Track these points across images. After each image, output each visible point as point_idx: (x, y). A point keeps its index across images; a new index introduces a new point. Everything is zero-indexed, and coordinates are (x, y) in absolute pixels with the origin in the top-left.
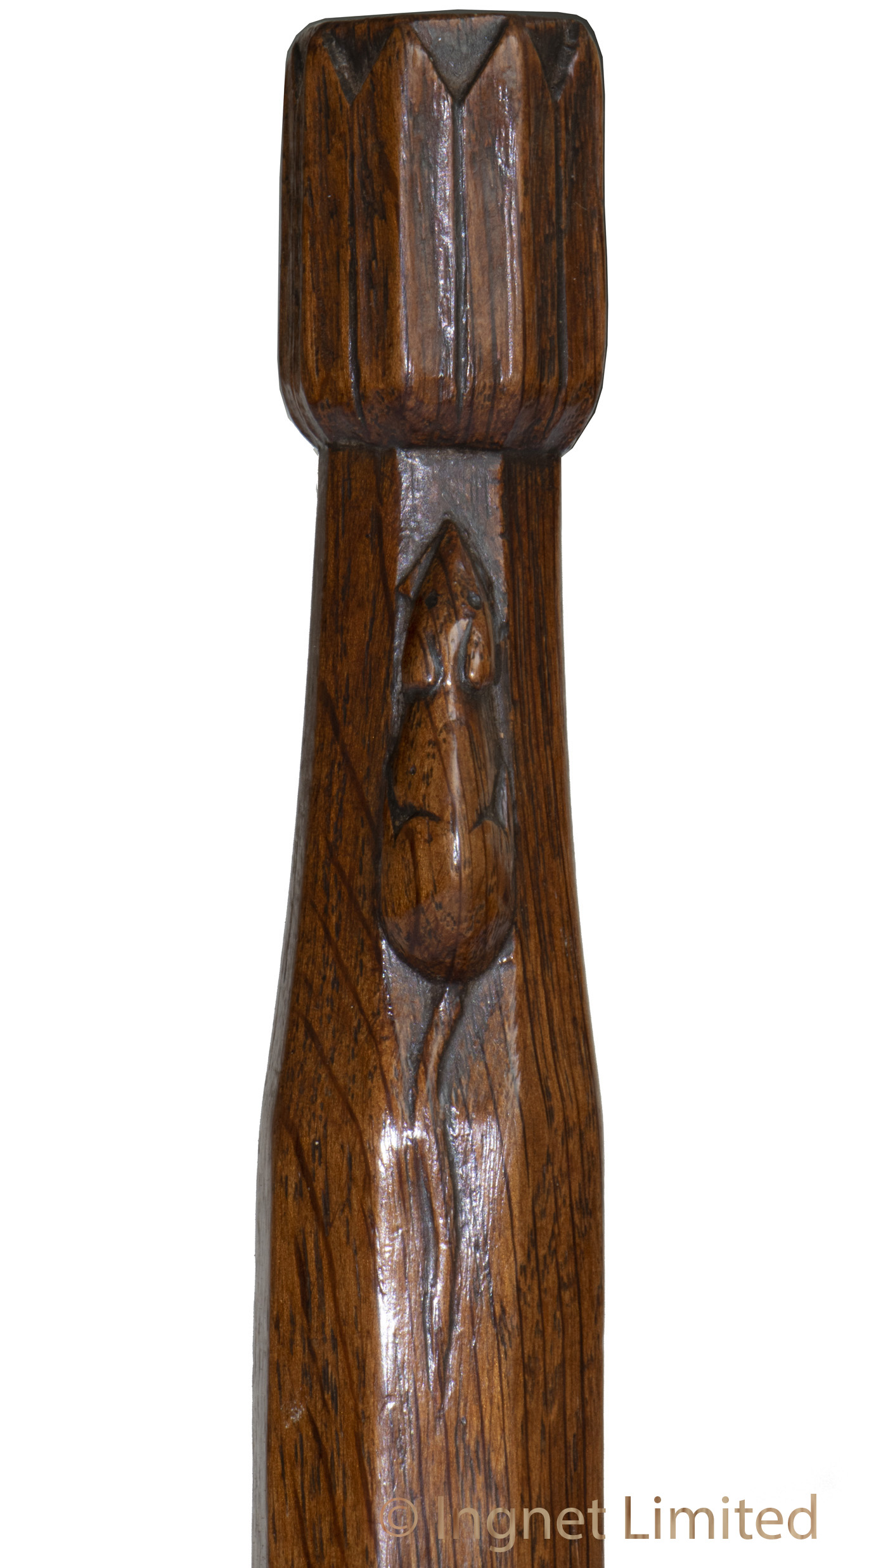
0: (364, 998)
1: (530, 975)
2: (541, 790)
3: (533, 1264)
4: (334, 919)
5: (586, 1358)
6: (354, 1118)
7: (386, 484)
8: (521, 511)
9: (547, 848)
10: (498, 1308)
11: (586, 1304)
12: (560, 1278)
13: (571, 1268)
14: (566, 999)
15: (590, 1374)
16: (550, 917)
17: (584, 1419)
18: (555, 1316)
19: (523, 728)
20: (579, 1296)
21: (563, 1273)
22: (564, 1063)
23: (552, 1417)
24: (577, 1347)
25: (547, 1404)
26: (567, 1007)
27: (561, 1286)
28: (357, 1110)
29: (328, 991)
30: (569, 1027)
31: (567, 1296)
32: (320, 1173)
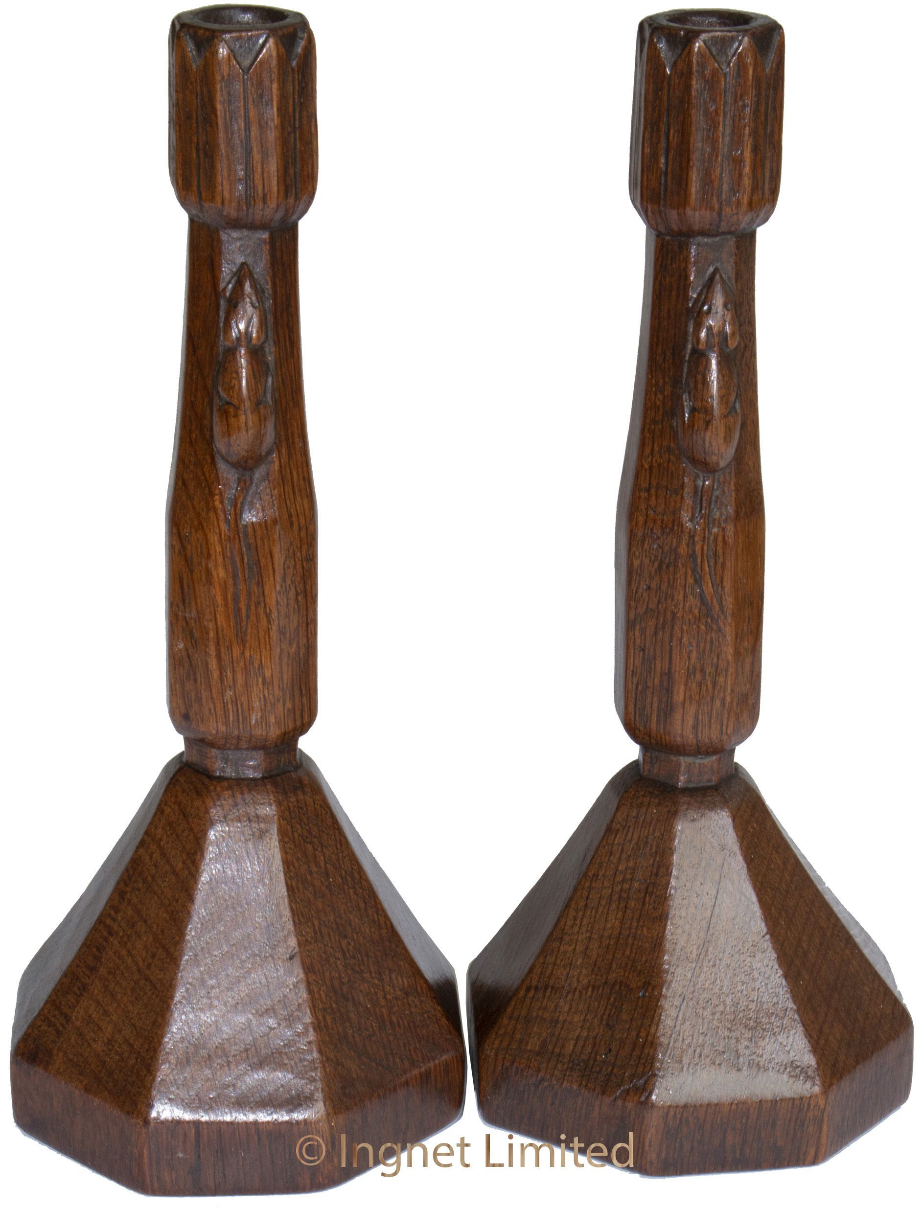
0: (207, 475)
1: (283, 464)
2: (288, 378)
3: (284, 589)
4: (194, 436)
5: (309, 621)
6: (203, 527)
7: (215, 243)
8: (278, 254)
9: (291, 404)
10: (268, 610)
11: (309, 598)
12: (297, 592)
13: (301, 585)
14: (300, 470)
15: (311, 627)
16: (293, 435)
17: (308, 645)
18: (294, 608)
19: (279, 353)
20: (306, 596)
21: (298, 589)
22: (299, 498)
23: (293, 650)
24: (305, 617)
25: (290, 644)
26: (300, 473)
27: (297, 594)
28: (205, 524)
29: (192, 467)
30: (302, 482)
31: (300, 598)
32: (189, 547)
